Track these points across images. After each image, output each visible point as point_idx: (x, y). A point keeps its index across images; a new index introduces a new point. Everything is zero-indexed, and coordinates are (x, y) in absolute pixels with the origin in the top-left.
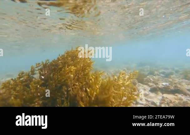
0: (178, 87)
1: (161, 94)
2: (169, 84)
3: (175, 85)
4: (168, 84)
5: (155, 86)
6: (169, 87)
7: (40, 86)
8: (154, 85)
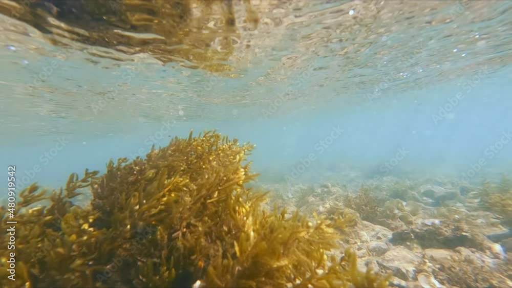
0: (462, 230)
1: (420, 250)
2: (441, 222)
3: (456, 224)
4: (437, 221)
5: (405, 227)
6: (440, 230)
7: (90, 227)
8: (402, 226)
